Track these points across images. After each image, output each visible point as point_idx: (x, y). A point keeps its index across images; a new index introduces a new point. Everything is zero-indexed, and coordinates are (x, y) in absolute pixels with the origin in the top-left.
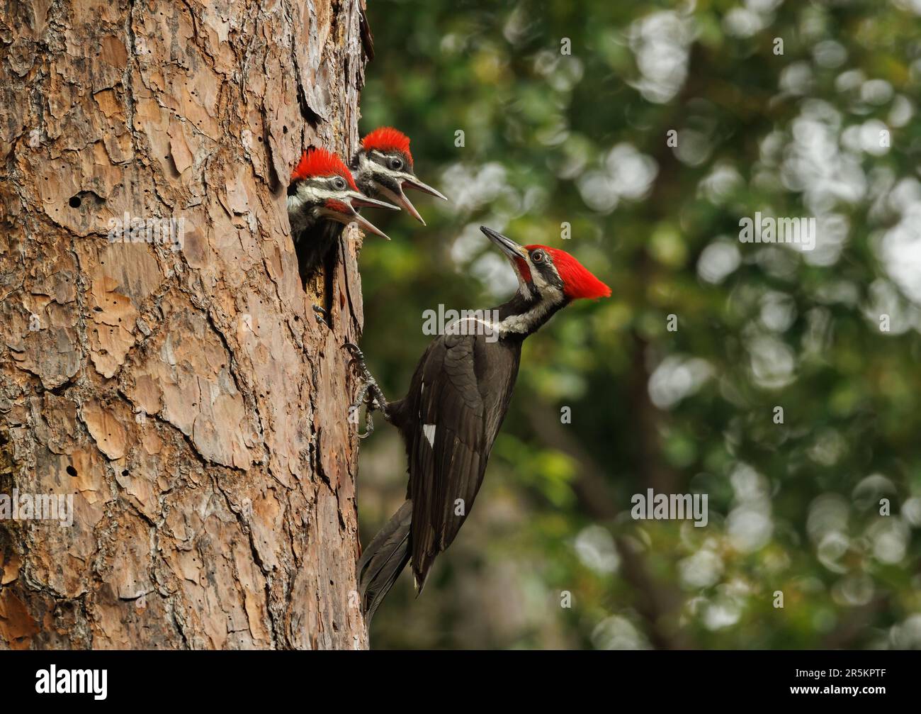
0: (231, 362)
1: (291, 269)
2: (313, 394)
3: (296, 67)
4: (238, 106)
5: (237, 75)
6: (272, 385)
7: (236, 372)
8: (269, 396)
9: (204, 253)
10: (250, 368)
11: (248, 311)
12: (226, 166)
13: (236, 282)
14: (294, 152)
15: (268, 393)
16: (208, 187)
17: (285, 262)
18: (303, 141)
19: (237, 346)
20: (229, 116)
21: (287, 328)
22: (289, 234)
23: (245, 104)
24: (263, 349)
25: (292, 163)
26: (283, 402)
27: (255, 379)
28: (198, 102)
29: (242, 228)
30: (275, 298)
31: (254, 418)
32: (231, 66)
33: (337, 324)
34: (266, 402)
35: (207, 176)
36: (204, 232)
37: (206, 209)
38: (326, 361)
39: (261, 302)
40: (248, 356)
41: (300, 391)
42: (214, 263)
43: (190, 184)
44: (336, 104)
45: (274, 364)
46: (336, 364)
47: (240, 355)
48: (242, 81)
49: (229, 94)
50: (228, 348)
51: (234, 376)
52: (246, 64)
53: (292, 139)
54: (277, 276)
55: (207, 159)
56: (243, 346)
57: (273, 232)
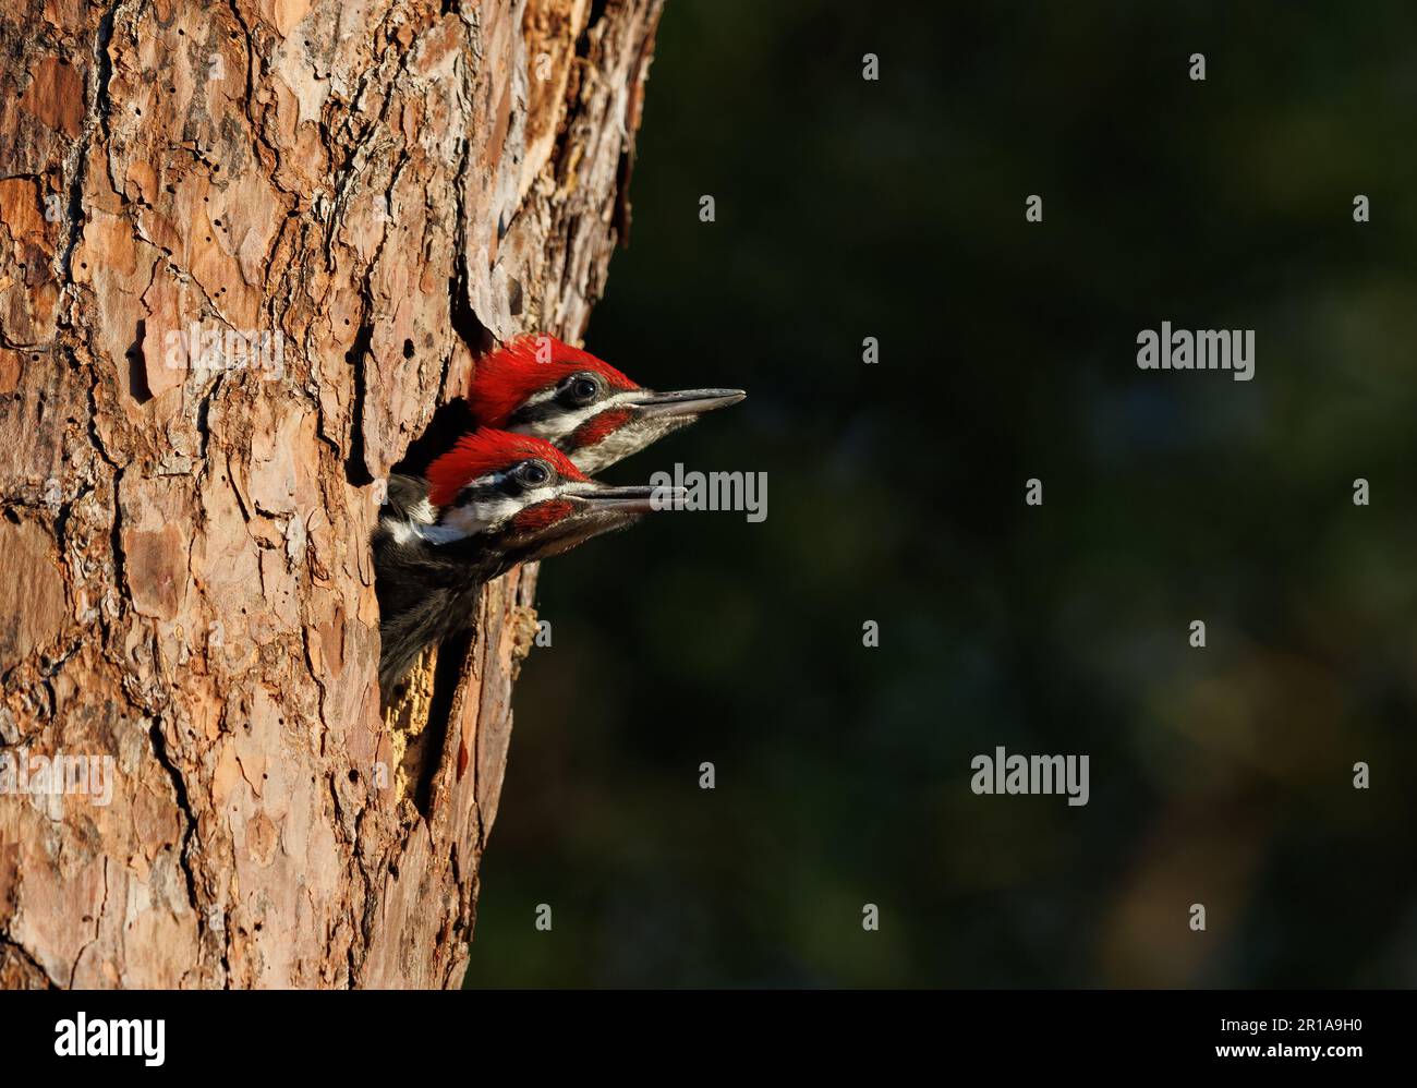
0: (187, 839)
1: (362, 663)
2: (357, 952)
3: (461, 213)
4: (313, 272)
5: (324, 203)
6: (270, 912)
7: (195, 866)
8: (257, 934)
9: (174, 587)
10: (227, 864)
11: (248, 734)
12: (260, 402)
13: (233, 664)
14: (419, 401)
15: (258, 927)
16: (211, 440)
17: (352, 644)
18: (443, 382)
19: (208, 807)
20: (289, 292)
21: (328, 793)
22: (372, 582)
23: (331, 271)
24: (264, 826)
25: (410, 426)
26: (286, 953)
27: (235, 889)
28: (225, 245)
29: (270, 546)
30: (314, 718)
31: (216, 977)
32: (315, 181)
33: (442, 813)
34: (249, 946)
35: (214, 415)
36: (184, 538)
37: (198, 489)
38: (401, 887)
39: (281, 722)
40: (228, 837)
41: (329, 938)
42: (194, 611)
43: (171, 426)
44: (532, 319)
45: (283, 866)
46: (422, 897)
47: (210, 828)
48: (334, 219)
49: (299, 240)
50: (188, 810)
51: (189, 873)
52: (349, 183)
53: (419, 371)
54: (329, 670)
55: (220, 377)
56: (221, 811)
57: (339, 570)
